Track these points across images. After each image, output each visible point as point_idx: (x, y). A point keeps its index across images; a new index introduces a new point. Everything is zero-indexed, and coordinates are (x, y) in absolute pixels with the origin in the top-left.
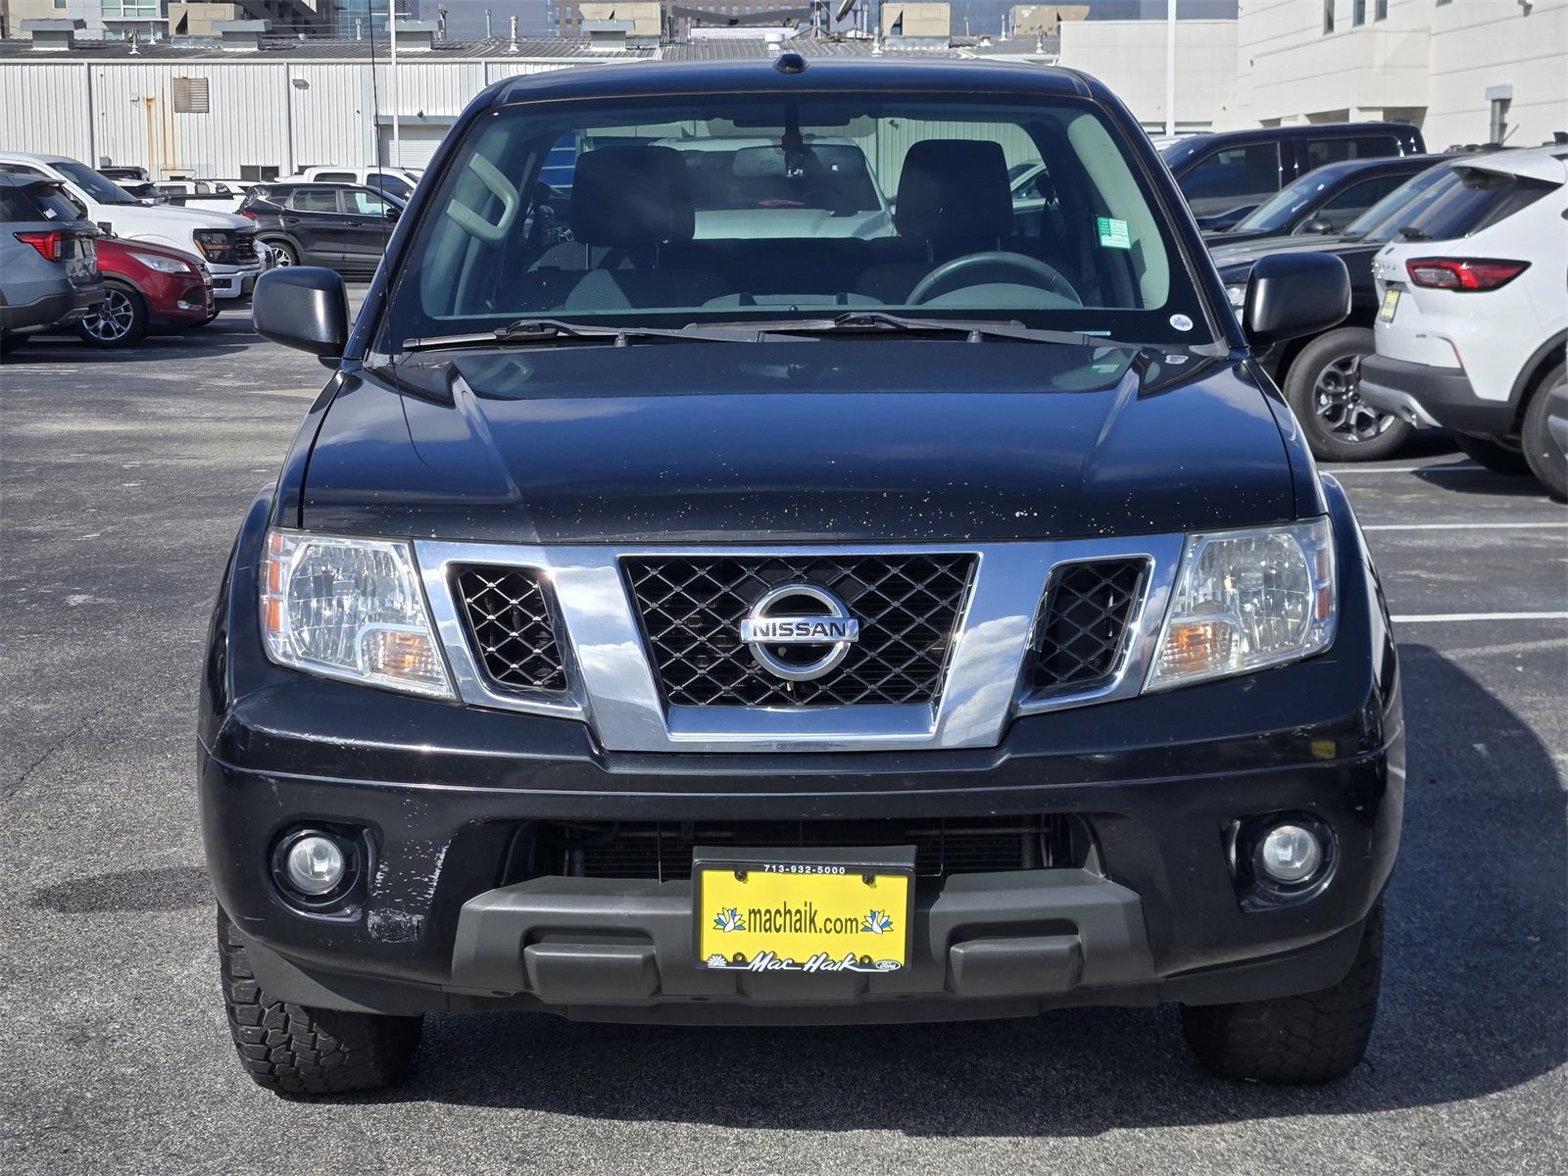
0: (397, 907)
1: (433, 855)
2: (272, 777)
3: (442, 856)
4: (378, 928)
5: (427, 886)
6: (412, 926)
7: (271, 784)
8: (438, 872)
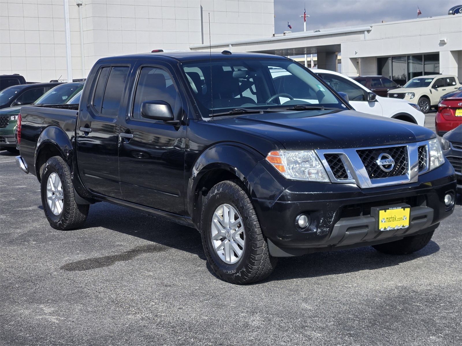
0: (324, 227)
1: (333, 214)
2: (298, 203)
3: (334, 215)
4: (320, 232)
5: (331, 221)
6: (327, 231)
7: (298, 204)
8: (333, 218)
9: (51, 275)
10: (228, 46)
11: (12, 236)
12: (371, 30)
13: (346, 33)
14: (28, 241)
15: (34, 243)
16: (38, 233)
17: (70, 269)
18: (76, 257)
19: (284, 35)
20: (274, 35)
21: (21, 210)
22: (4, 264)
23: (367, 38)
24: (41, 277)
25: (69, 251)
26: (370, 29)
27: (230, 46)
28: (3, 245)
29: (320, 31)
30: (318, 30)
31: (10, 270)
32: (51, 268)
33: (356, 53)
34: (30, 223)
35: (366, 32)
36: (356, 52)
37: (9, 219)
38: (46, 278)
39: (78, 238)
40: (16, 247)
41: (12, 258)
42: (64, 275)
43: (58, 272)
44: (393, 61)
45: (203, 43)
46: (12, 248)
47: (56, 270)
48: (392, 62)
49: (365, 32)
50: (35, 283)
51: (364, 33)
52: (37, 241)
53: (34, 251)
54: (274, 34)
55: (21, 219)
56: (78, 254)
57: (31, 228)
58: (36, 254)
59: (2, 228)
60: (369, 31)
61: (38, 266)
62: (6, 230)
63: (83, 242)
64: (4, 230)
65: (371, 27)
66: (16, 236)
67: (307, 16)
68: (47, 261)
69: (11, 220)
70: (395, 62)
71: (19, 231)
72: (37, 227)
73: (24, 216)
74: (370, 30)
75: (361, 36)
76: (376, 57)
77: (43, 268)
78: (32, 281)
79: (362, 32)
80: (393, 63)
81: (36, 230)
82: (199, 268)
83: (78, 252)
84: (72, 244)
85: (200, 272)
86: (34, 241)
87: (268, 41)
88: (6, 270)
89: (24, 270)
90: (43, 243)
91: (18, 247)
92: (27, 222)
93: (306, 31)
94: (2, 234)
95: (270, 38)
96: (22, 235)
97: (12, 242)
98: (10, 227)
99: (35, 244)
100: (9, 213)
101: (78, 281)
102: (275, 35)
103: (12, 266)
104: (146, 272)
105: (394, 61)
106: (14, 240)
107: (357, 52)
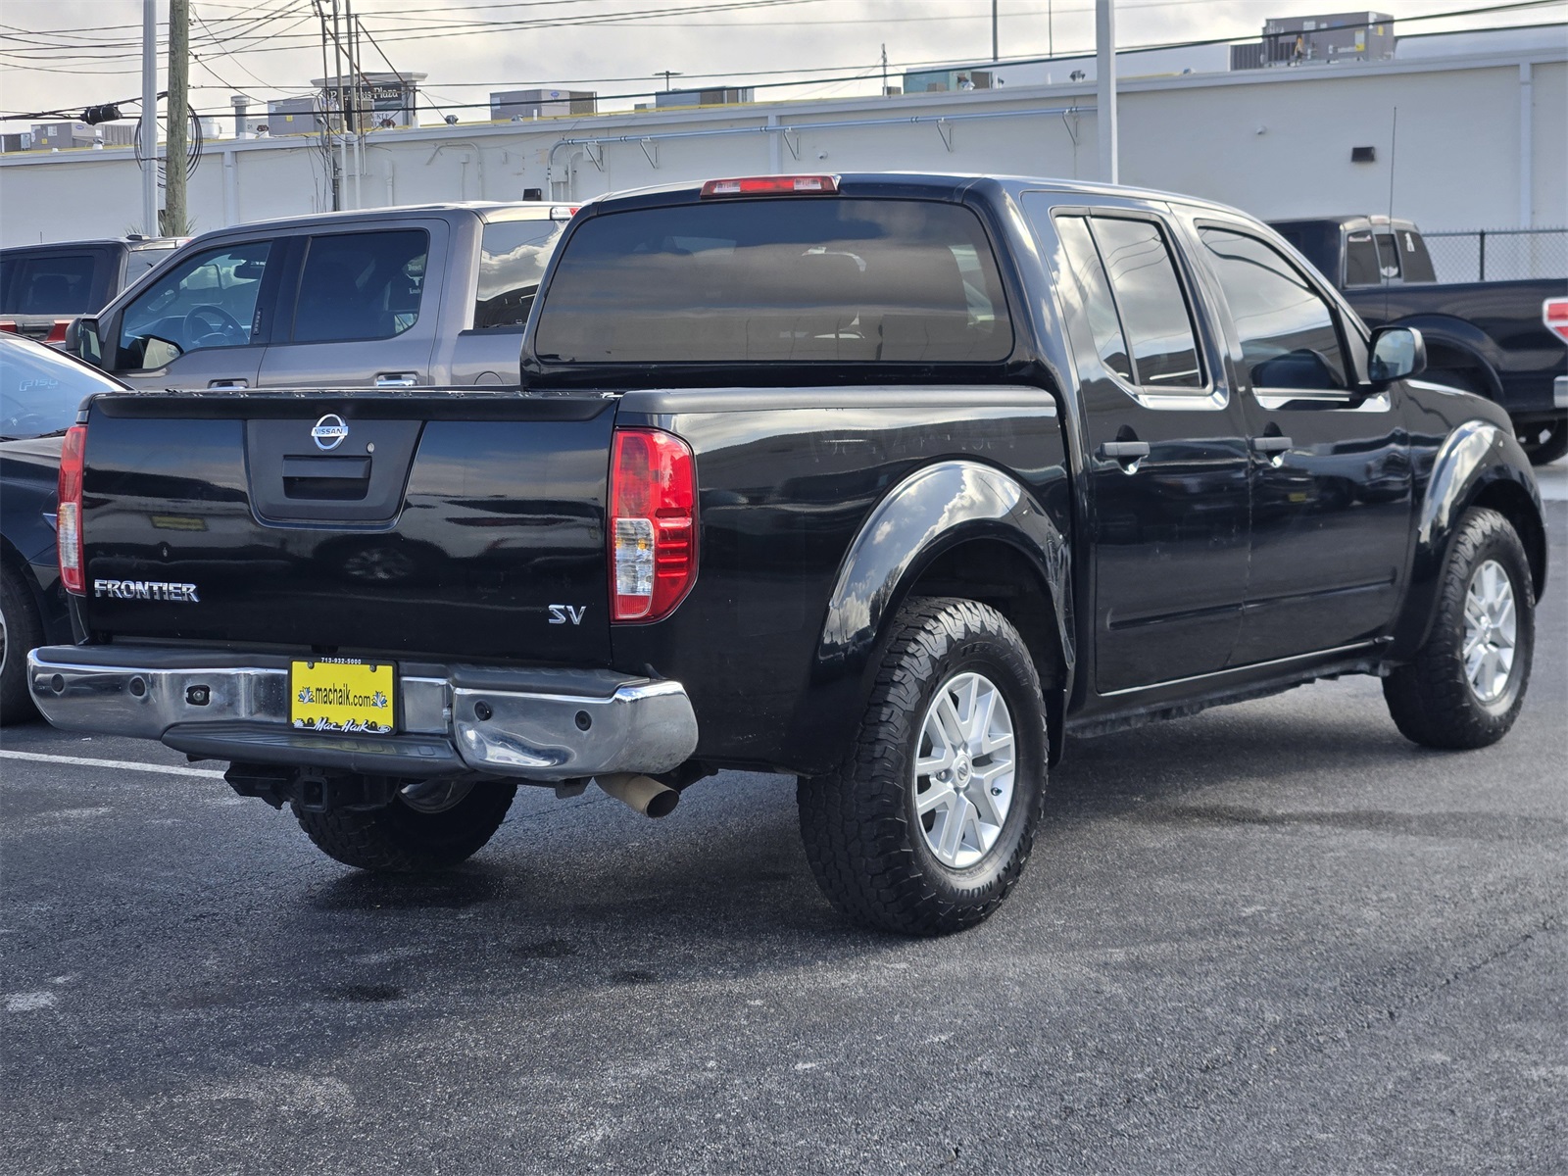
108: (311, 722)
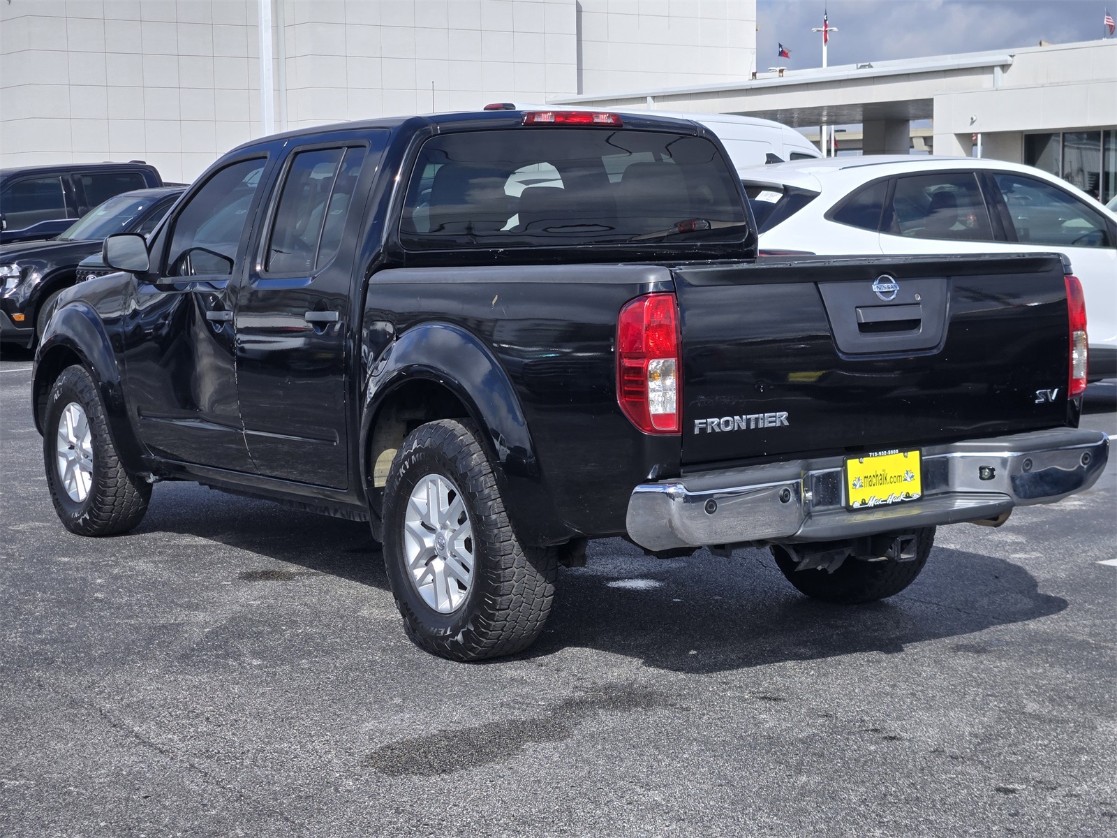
9: (337, 790)
10: (643, 99)
11: (186, 635)
12: (1010, 65)
13: (945, 71)
14: (237, 656)
15: (255, 662)
16: (261, 628)
17: (393, 771)
18: (396, 719)
19: (781, 74)
20: (754, 74)
21: (194, 546)
22: (180, 740)
23: (1000, 84)
24: (307, 797)
25: (371, 698)
26: (1010, 60)
27: (649, 99)
28: (167, 670)
29: (872, 67)
30: (868, 64)
31: (206, 764)
32: (329, 762)
33: (973, 121)
34: (228, 591)
35: (998, 70)
36: (972, 119)
37: (166, 575)
38: (326, 804)
39: (384, 650)
40: (204, 678)
41: (202, 718)
42: (379, 794)
43: (357, 780)
44: (1066, 144)
45: (580, 91)
46: (196, 681)
47: (349, 773)
48: (1064, 146)
49: (996, 69)
50: (294, 823)
51: (993, 73)
52: (263, 658)
53: (263, 694)
54: (755, 71)
55: (198, 577)
56: (401, 709)
57: (237, 608)
58: (273, 706)
59: (151, 604)
60: (1005, 67)
61: (287, 752)
62: (164, 612)
63: (402, 665)
64: (158, 615)
65: (1011, 56)
66: (197, 634)
67: (831, 30)
68: (310, 735)
69: (170, 577)
70: (1070, 147)
71: (200, 616)
72: (252, 605)
73: (204, 564)
74: (1009, 63)
75: (985, 79)
76: (1021, 132)
77: (308, 762)
78: (282, 814)
79: (988, 69)
80: (1066, 150)
81: (250, 616)
82: (804, 779)
83: (398, 700)
84: (373, 671)
85: (814, 795)
86: (255, 654)
87: (747, 89)
88: (192, 766)
89: (246, 767)
90: (282, 664)
91: (212, 678)
92: (219, 587)
93: (828, 66)
94: (154, 628)
95: (745, 81)
96: (215, 633)
97: (187, 658)
98: (173, 601)
99: (260, 667)
100: (159, 552)
101: (433, 820)
102: (757, 74)
103: (207, 751)
104: (639, 790)
105: (1067, 146)
106: (193, 650)
107: (974, 118)
108: (864, 503)
